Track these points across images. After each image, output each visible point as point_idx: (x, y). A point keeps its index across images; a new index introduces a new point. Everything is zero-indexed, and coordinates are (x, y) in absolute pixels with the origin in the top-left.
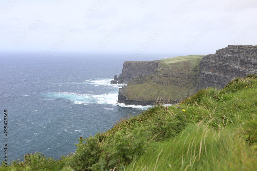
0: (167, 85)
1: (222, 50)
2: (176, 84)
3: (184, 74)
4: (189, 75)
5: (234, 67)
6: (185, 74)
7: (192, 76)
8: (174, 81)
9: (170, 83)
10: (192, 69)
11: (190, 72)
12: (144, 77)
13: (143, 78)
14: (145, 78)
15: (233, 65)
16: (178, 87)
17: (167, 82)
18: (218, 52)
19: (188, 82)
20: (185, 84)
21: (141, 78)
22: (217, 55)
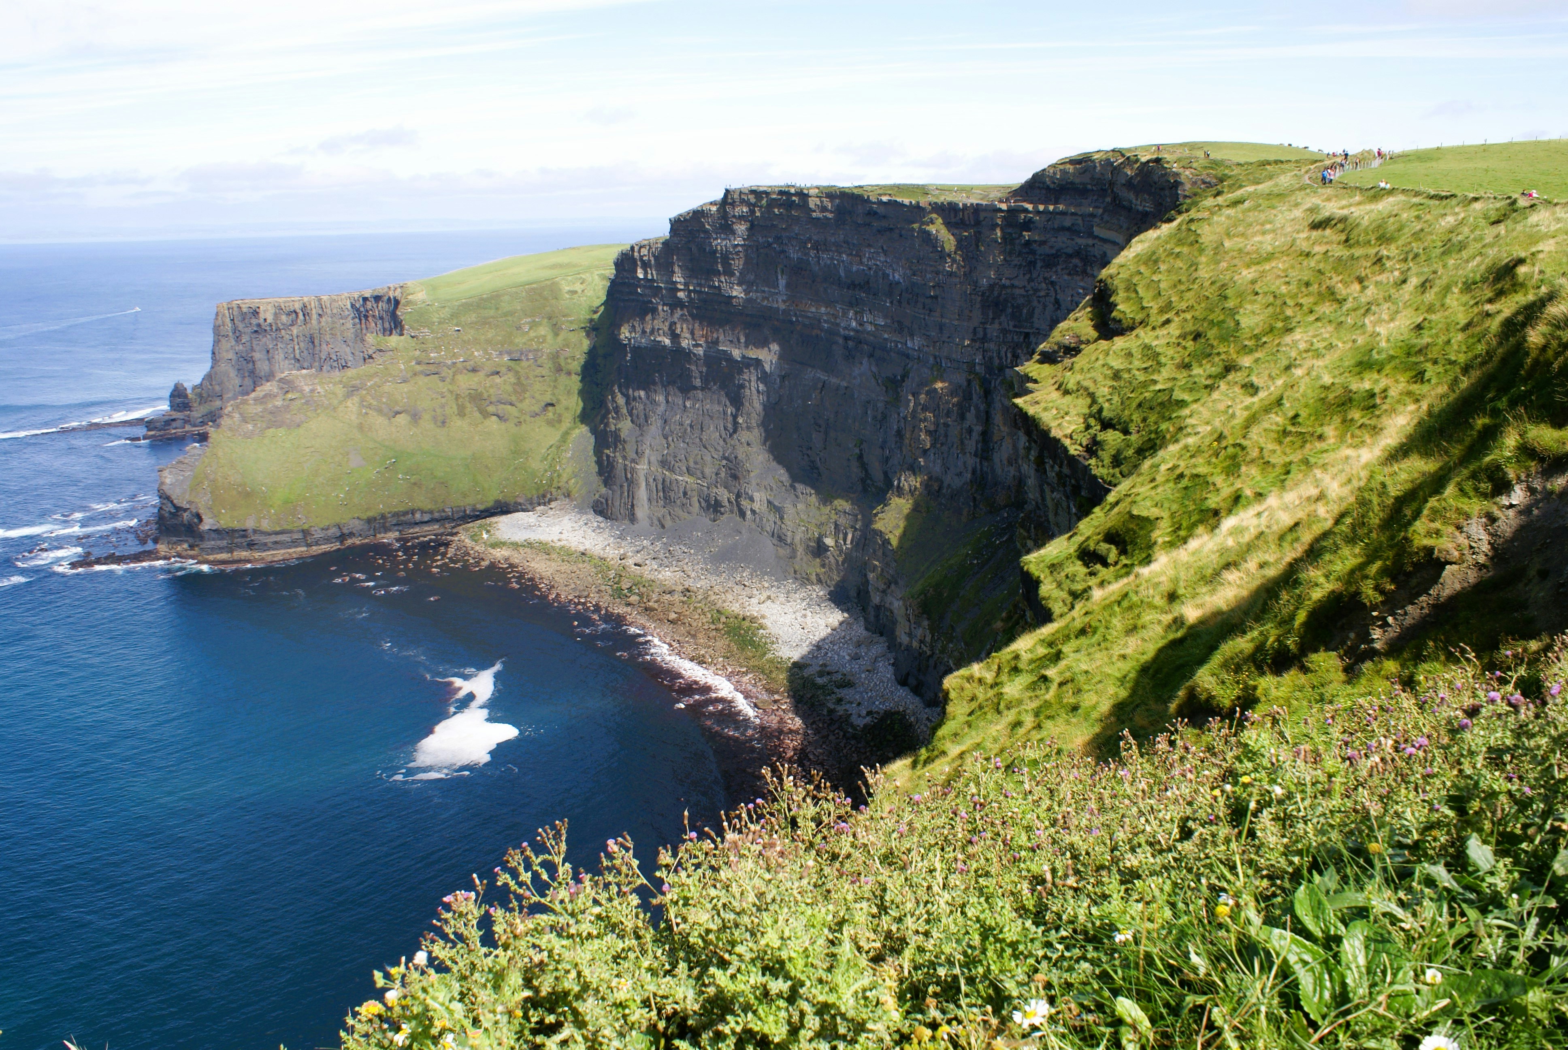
0: (444, 422)
1: (698, 215)
2: (491, 409)
3: (531, 356)
4: (555, 357)
5: (763, 300)
6: (537, 350)
7: (573, 358)
8: (477, 398)
9: (455, 407)
10: (571, 322)
11: (560, 338)
12: (307, 389)
13: (301, 391)
14: (312, 391)
15: (756, 291)
16: (503, 426)
17: (443, 406)
18: (677, 224)
19: (554, 394)
20: (536, 408)
21: (290, 396)
22: (676, 240)
